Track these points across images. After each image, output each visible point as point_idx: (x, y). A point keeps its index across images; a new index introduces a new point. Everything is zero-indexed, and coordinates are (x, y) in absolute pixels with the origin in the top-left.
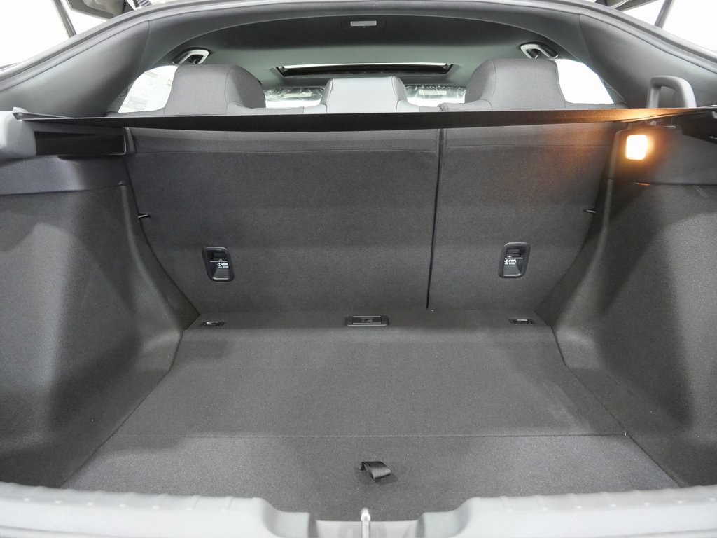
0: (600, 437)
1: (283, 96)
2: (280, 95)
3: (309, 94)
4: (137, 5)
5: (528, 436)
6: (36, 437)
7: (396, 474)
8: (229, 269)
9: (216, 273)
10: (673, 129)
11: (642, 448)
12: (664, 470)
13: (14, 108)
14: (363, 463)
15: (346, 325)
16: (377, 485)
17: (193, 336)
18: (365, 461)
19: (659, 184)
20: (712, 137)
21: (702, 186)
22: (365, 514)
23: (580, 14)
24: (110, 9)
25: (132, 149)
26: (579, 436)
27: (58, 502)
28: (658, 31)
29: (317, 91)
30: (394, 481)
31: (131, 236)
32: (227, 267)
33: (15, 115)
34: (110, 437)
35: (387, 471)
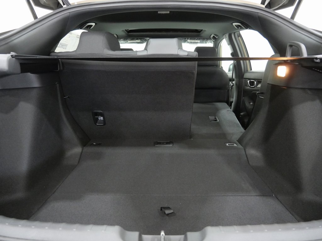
0: (263, 197)
1: (127, 42)
2: (126, 41)
3: (139, 41)
4: (64, 4)
5: (232, 196)
6: (20, 194)
7: (175, 212)
8: (104, 120)
9: (98, 122)
10: (297, 65)
11: (280, 202)
12: (289, 211)
13: (11, 52)
14: (161, 207)
15: (154, 146)
16: (168, 217)
17: (88, 149)
18: (162, 206)
19: (291, 88)
20: (314, 69)
21: (310, 89)
22: (163, 233)
23: (258, 13)
24: (52, 5)
25: (62, 68)
26: (254, 196)
27: (33, 227)
28: (292, 21)
29: (143, 39)
30: (174, 215)
31: (61, 106)
32: (103, 119)
33: (12, 56)
34: (52, 194)
35: (172, 211)
